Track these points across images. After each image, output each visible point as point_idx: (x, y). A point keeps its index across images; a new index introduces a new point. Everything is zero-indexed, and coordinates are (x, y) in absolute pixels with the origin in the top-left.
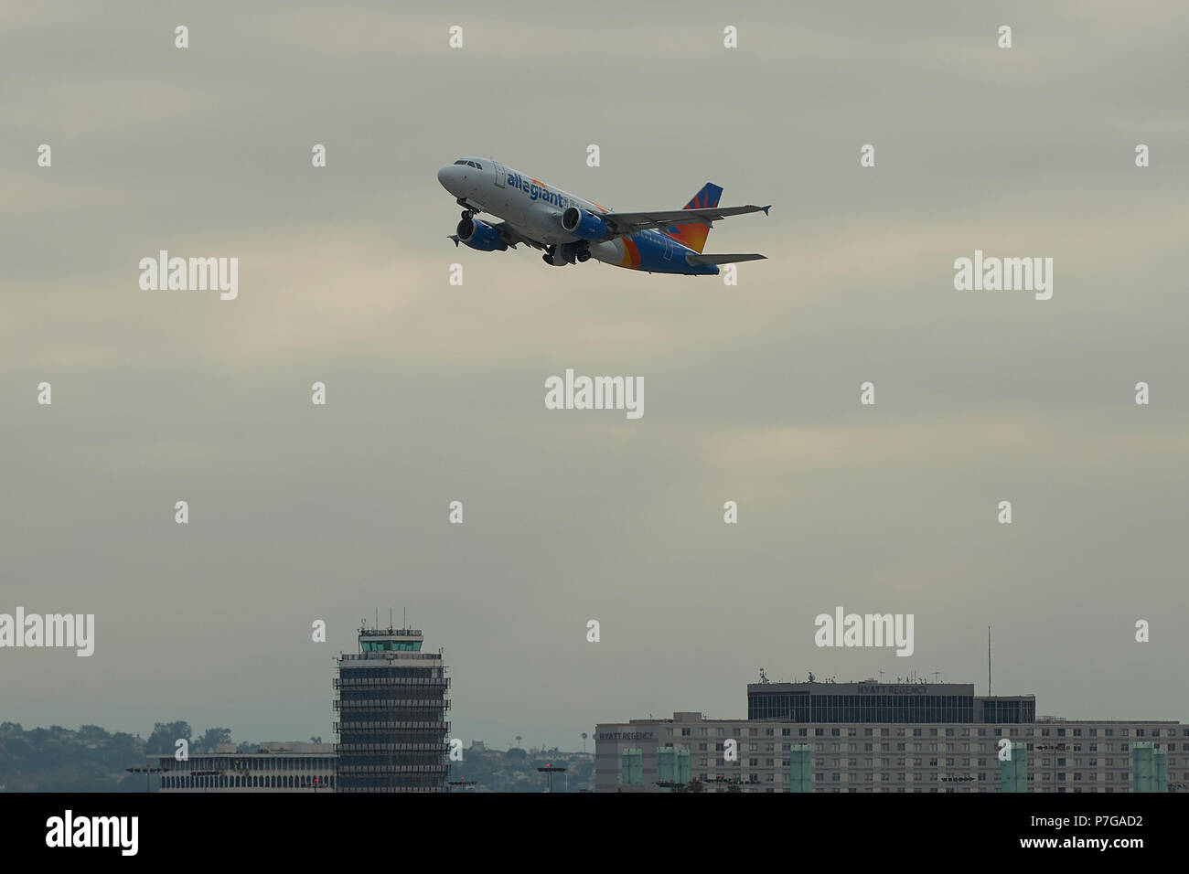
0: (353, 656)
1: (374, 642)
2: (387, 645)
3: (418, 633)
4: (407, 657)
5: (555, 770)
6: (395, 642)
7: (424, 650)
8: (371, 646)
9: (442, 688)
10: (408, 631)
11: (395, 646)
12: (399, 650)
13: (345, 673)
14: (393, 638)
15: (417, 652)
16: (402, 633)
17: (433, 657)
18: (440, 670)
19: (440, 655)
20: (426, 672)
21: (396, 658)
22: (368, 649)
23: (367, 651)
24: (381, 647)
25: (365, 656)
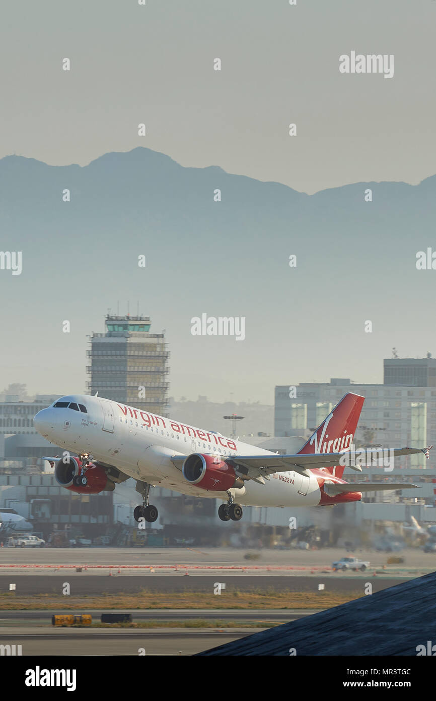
0: (101, 334)
1: (116, 325)
2: (125, 327)
3: (148, 319)
4: (139, 336)
5: (236, 418)
6: (131, 325)
7: (152, 331)
8: (114, 328)
9: (164, 357)
10: (141, 317)
11: (131, 328)
12: (134, 331)
13: (94, 346)
14: (130, 322)
15: (147, 333)
16: (136, 319)
17: (158, 336)
18: (163, 345)
19: (163, 335)
20: (153, 347)
21: (132, 337)
22: (112, 330)
23: (111, 332)
24: (121, 328)
25: (110, 335)
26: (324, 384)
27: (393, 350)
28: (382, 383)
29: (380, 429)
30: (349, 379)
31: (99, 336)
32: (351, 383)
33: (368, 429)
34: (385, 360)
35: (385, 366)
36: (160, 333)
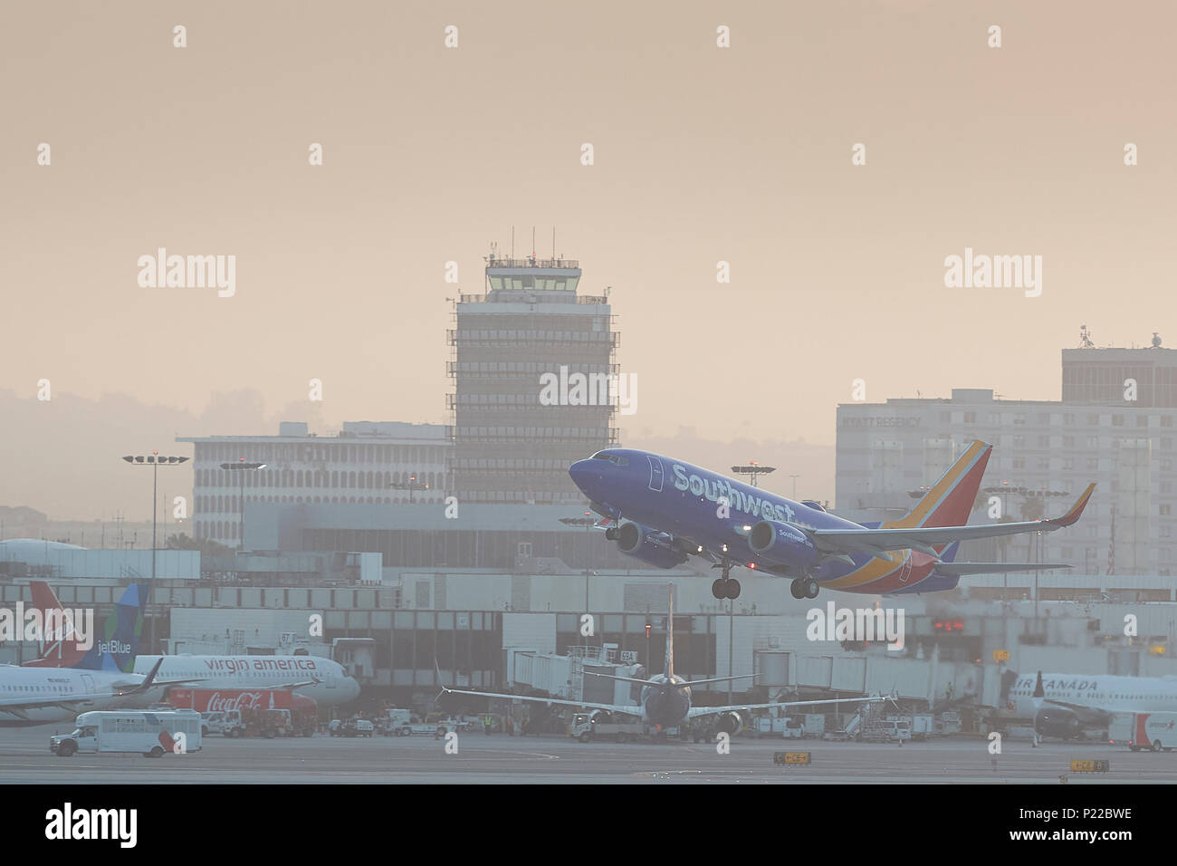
0: (478, 297)
1: (508, 276)
3: (574, 265)
4: (557, 300)
6: (539, 277)
8: (503, 284)
10: (559, 262)
11: (539, 283)
12: (544, 289)
13: (463, 320)
14: (536, 272)
15: (572, 293)
16: (550, 264)
17: (594, 300)
18: (605, 321)
19: (605, 299)
20: (585, 322)
21: (541, 302)
22: (500, 287)
23: (498, 291)
24: (518, 285)
25: (495, 297)
26: (939, 400)
27: (1083, 331)
28: (1060, 400)
29: (1057, 494)
30: (992, 391)
31: (473, 300)
32: (995, 398)
33: (1032, 493)
34: (1064, 351)
35: (1064, 363)
36: (600, 294)
